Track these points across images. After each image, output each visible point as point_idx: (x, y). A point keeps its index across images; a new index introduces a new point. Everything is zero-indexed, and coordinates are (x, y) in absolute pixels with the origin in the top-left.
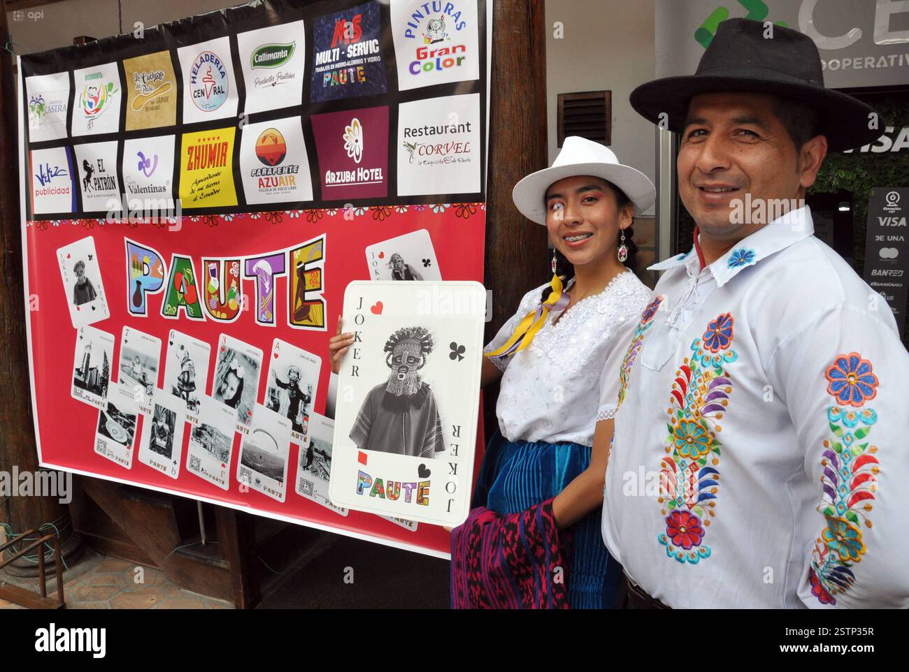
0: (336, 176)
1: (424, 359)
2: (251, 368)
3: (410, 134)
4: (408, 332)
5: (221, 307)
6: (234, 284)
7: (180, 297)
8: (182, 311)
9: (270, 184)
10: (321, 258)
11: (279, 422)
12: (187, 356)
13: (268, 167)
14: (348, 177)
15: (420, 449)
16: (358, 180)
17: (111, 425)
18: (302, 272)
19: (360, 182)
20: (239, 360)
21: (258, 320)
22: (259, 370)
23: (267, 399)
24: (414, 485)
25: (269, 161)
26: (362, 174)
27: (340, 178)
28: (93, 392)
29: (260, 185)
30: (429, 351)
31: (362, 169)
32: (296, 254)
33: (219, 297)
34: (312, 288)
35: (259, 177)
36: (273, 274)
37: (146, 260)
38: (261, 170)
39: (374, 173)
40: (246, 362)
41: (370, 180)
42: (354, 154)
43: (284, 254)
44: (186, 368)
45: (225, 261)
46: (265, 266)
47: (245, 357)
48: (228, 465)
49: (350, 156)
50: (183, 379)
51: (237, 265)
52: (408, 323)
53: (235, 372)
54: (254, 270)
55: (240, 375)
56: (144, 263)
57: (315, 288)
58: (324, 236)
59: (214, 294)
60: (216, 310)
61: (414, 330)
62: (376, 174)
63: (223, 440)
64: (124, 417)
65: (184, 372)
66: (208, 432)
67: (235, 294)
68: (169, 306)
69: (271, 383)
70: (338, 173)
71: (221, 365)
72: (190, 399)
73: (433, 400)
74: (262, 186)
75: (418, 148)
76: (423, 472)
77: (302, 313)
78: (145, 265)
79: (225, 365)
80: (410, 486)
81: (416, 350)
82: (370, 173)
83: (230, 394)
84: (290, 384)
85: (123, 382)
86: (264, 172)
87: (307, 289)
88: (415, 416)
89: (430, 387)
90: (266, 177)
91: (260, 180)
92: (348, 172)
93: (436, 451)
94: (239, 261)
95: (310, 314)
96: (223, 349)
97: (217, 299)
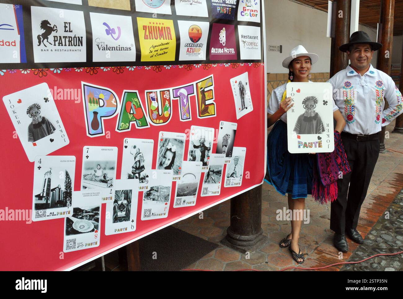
0: (216, 50)
1: (316, 106)
2: (180, 144)
3: (244, 37)
4: (310, 98)
5: (159, 117)
6: (167, 103)
7: (130, 117)
8: (133, 125)
9: (191, 51)
10: (212, 85)
11: (197, 165)
12: (138, 151)
13: (193, 43)
14: (220, 51)
15: (317, 132)
16: (225, 52)
17: (78, 224)
18: (203, 92)
19: (226, 53)
20: (172, 143)
21: (182, 119)
22: (184, 144)
23: (189, 157)
24: (317, 142)
25: (194, 40)
26: (226, 50)
27: (217, 51)
28: (57, 207)
29: (187, 51)
30: (317, 103)
31: (226, 48)
32: (199, 85)
33: (158, 111)
34: (209, 99)
35: (188, 47)
36: (188, 95)
37: (101, 96)
38: (190, 44)
39: (231, 50)
40: (176, 142)
41: (230, 53)
42: (222, 42)
43: (193, 85)
44: (137, 159)
45: (160, 91)
46: (184, 91)
47: (176, 140)
48: (169, 203)
49: (221, 42)
50: (136, 167)
51: (168, 93)
52: (310, 95)
53: (170, 150)
54: (178, 94)
55: (173, 151)
56: (99, 99)
57: (210, 98)
58: (212, 75)
59: (155, 110)
60: (156, 119)
61: (311, 97)
62: (232, 51)
63: (165, 190)
64: (89, 212)
65: (137, 162)
66: (155, 190)
67: (168, 108)
68: (123, 123)
69: (191, 148)
70: (216, 49)
71: (161, 149)
72: (141, 177)
73: (320, 117)
74: (188, 52)
75: (246, 42)
76: (319, 138)
77: (205, 111)
78: (100, 100)
79: (164, 149)
80: (316, 143)
81: (313, 103)
82: (230, 50)
83: (168, 163)
84: (200, 145)
85: (86, 188)
86: (191, 45)
87: (206, 99)
88: (314, 122)
89: (318, 113)
90: (191, 47)
91: (188, 48)
92: (220, 49)
93: (322, 132)
94: (169, 91)
95: (209, 110)
96: (162, 140)
97: (157, 113)
